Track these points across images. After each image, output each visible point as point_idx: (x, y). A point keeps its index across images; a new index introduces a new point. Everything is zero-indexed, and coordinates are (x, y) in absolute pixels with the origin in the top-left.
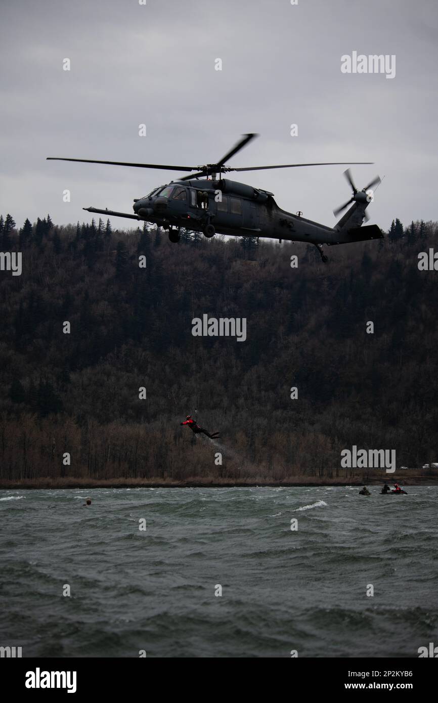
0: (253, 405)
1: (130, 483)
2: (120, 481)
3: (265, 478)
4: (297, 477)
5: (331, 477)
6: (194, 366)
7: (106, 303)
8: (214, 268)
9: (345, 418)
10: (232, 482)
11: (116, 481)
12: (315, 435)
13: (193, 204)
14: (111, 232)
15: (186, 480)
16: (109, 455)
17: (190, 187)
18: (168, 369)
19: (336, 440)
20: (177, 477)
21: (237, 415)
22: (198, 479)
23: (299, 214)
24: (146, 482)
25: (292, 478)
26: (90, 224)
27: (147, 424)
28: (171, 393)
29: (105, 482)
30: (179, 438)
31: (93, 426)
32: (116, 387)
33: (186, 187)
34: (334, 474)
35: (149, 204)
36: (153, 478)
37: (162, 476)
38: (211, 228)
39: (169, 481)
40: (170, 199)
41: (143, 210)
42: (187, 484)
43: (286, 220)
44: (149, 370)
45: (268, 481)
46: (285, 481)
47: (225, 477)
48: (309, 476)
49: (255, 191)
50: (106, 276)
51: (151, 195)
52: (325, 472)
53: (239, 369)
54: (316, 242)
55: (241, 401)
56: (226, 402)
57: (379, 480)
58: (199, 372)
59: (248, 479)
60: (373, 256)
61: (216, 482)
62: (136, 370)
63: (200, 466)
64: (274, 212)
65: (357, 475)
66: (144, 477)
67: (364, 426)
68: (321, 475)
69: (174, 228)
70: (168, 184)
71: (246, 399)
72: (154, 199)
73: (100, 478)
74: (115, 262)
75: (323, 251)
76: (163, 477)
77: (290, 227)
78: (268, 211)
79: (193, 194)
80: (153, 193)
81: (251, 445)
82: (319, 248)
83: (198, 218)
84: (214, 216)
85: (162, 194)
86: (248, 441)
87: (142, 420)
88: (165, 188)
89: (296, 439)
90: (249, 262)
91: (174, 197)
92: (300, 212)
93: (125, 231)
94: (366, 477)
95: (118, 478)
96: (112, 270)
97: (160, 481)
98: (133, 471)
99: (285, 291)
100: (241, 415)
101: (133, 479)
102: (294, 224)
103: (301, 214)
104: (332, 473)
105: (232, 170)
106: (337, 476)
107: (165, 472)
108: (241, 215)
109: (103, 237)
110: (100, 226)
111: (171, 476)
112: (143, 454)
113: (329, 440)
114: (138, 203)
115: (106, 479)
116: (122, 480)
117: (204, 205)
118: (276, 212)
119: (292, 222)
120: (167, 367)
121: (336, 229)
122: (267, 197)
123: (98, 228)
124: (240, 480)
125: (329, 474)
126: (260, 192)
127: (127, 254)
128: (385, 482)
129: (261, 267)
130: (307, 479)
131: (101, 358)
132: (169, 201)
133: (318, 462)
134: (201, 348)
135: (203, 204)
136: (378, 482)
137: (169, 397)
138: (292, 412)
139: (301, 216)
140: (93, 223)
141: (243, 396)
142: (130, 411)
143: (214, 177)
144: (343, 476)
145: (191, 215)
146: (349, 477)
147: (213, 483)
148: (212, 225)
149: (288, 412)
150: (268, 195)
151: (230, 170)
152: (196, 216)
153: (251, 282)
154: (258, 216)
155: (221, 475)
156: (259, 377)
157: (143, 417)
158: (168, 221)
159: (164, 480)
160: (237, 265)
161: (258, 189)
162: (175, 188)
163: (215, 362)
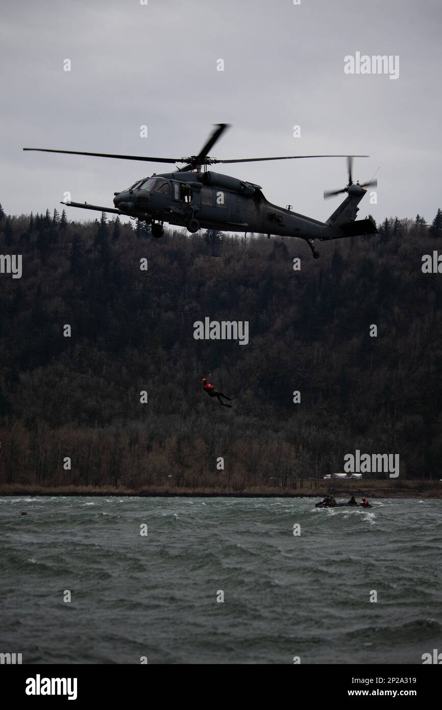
0: (214, 410)
1: (81, 491)
2: (70, 489)
3: (225, 488)
4: (258, 487)
5: (295, 487)
6: (152, 367)
7: (60, 299)
8: (175, 264)
9: (312, 425)
10: (190, 491)
11: (66, 489)
12: (278, 443)
13: (177, 197)
14: (66, 224)
15: (140, 489)
16: (59, 461)
17: (173, 180)
18: (124, 371)
19: (301, 448)
20: (131, 485)
21: (197, 421)
22: (153, 488)
23: (289, 208)
24: (97, 490)
25: (252, 488)
26: (44, 214)
27: (101, 429)
28: (128, 396)
29: (53, 490)
30: (135, 444)
31: (43, 431)
32: (69, 389)
33: (168, 180)
34: (298, 484)
35: (130, 198)
36: (106, 485)
37: (115, 484)
38: (195, 223)
39: (122, 489)
40: (152, 193)
41: (123, 204)
42: (141, 493)
43: (275, 214)
44: (104, 372)
45: (227, 491)
46: (245, 491)
47: (182, 486)
48: (271, 486)
49: (242, 184)
50: (60, 270)
51: (132, 188)
52: (289, 482)
53: (200, 371)
54: (307, 237)
55: (202, 406)
56: (184, 405)
57: (347, 492)
58: (158, 375)
59: (206, 489)
60: (345, 254)
61: (173, 491)
62: (90, 371)
63: (155, 474)
64: (262, 206)
65: (322, 486)
66: (96, 484)
67: (331, 434)
68: (285, 485)
69: (156, 222)
70: (150, 176)
71: (206, 404)
72: (135, 192)
73: (49, 486)
74: (71, 255)
75: (314, 247)
76: (116, 486)
77: (278, 221)
78: (255, 205)
79: (176, 187)
80: (134, 186)
81: (211, 453)
82: (310, 244)
83: (182, 212)
84: (198, 210)
85: (143, 187)
86: (207, 448)
87: (96, 424)
88: (147, 181)
89: (259, 446)
90: (213, 257)
91: (156, 189)
92: (289, 206)
93: (82, 223)
94: (332, 488)
95: (68, 485)
96: (67, 264)
97: (113, 489)
98: (85, 479)
99: (250, 289)
100: (201, 421)
101: (83, 487)
102: (284, 218)
103: (291, 207)
104: (296, 484)
105: (218, 162)
106: (301, 486)
107: (119, 480)
108: (227, 210)
109: (57, 228)
110: (55, 217)
111: (124, 484)
112: (96, 461)
113: (293, 449)
114: (119, 197)
115: (55, 486)
116: (72, 488)
117: (188, 199)
118: (264, 206)
119: (281, 217)
120: (123, 368)
121: (328, 224)
122: (255, 190)
123: (53, 219)
124: (199, 490)
125: (293, 484)
126: (247, 185)
127: (83, 247)
128: (351, 493)
129: (225, 263)
130: (270, 490)
131: (54, 357)
132: (151, 194)
133: (281, 471)
134: (160, 349)
135: (186, 197)
136: (344, 494)
137: (125, 400)
138: (255, 419)
139: (290, 210)
140: (47, 213)
141: (204, 400)
142: (83, 415)
143: (199, 169)
144: (307, 487)
145: (173, 209)
146: (313, 488)
147: (169, 492)
148: (196, 220)
149: (251, 418)
150: (255, 188)
151: (216, 162)
152: (179, 210)
153: (214, 279)
154: (246, 211)
155: (178, 484)
156: (220, 381)
157: (96, 421)
158: (151, 216)
159: (117, 488)
160: (200, 261)
161: (245, 181)
162: (158, 181)
163: (175, 364)
